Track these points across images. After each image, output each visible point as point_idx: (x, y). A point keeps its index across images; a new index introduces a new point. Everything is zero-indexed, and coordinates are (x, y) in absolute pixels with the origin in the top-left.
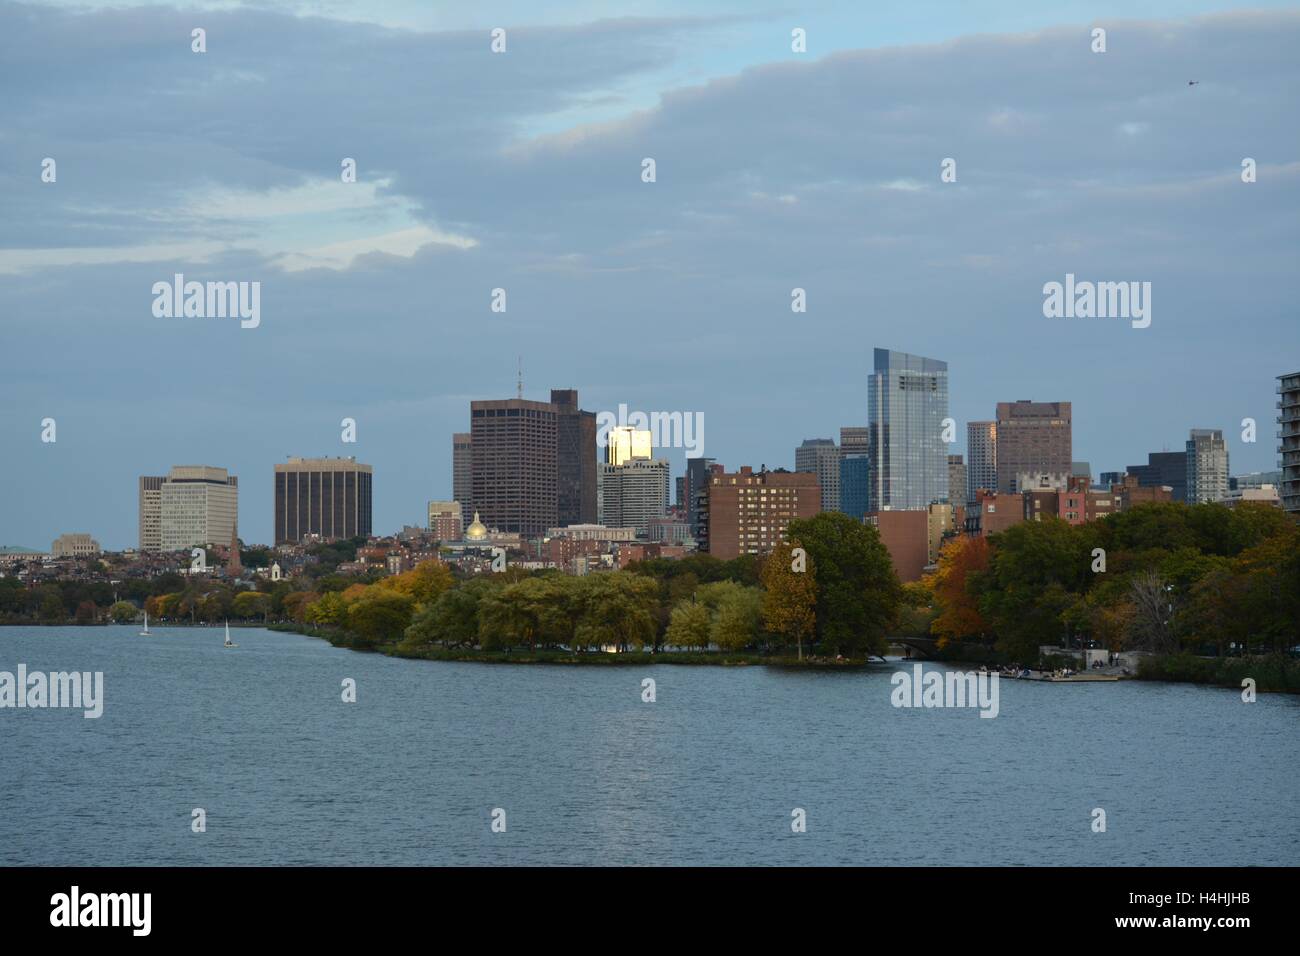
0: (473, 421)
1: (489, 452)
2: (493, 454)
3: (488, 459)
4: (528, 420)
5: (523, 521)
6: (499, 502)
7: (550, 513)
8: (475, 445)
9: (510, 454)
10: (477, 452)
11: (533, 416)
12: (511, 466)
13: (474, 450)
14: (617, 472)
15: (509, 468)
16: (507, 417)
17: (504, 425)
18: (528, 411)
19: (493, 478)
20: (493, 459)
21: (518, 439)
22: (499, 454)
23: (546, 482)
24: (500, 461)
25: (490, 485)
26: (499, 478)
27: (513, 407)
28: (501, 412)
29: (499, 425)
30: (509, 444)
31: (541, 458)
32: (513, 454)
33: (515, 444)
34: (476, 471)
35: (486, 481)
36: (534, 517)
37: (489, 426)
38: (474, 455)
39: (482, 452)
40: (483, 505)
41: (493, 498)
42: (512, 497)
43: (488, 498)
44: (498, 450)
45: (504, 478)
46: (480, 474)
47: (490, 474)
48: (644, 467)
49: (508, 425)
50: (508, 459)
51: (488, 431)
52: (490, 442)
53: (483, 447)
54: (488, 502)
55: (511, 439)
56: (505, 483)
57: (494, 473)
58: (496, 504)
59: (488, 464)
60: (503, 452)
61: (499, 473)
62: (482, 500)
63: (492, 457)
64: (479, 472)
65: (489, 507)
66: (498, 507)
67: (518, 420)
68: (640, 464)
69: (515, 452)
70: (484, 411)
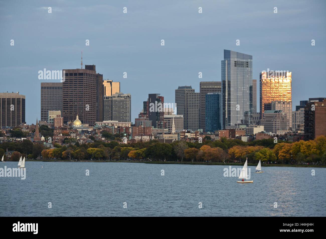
1: (70, 90)
2: (72, 91)
3: (70, 93)
4: (87, 78)
5: (85, 119)
6: (75, 111)
7: (93, 116)
8: (64, 88)
9: (79, 91)
10: (65, 90)
11: (88, 76)
12: (80, 96)
13: (64, 90)
14: (110, 99)
15: (79, 97)
16: (78, 76)
17: (77, 80)
18: (86, 74)
19: (72, 101)
20: (72, 93)
21: (83, 85)
22: (74, 91)
23: (92, 103)
24: (75, 94)
25: (71, 104)
26: (74, 101)
27: (81, 72)
28: (76, 74)
29: (74, 80)
30: (79, 87)
31: (91, 93)
32: (81, 91)
33: (81, 87)
34: (65, 98)
35: (69, 102)
36: (88, 117)
37: (70, 80)
38: (64, 92)
39: (67, 91)
40: (68, 112)
41: (72, 109)
42: (80, 109)
43: (70, 109)
44: (74, 89)
45: (77, 101)
46: (66, 99)
47: (71, 99)
48: (121, 97)
49: (79, 80)
50: (79, 93)
51: (70, 82)
52: (71, 87)
53: (68, 89)
54: (70, 111)
55: (80, 85)
56: (77, 103)
57: (72, 99)
58: (74, 112)
59: (70, 95)
60: (76, 90)
61: (75, 99)
62: (67, 110)
63: (72, 92)
64: (66, 98)
65: (70, 113)
66: (74, 113)
67: (83, 77)
68: (120, 96)
69: (81, 90)
70: (68, 73)
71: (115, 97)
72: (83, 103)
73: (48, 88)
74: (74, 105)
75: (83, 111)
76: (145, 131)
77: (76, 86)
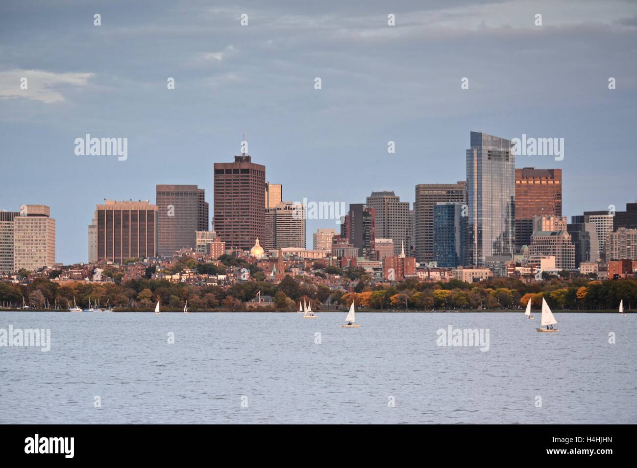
0: (215, 177)
1: (227, 198)
2: (231, 199)
3: (226, 203)
6: (235, 232)
8: (217, 193)
9: (242, 199)
10: (218, 198)
13: (216, 196)
15: (242, 209)
16: (240, 174)
17: (238, 180)
18: (253, 170)
19: (231, 216)
20: (231, 203)
21: (248, 189)
22: (234, 199)
23: (261, 219)
24: (235, 204)
25: (228, 220)
26: (234, 216)
27: (245, 168)
29: (234, 180)
30: (241, 193)
31: (259, 202)
32: (244, 199)
33: (246, 193)
35: (225, 217)
37: (226, 180)
38: (216, 200)
39: (222, 198)
40: (223, 234)
41: (231, 229)
42: (244, 229)
43: (226, 229)
44: (233, 196)
45: (239, 216)
46: (221, 213)
47: (228, 213)
48: (291, 209)
49: (241, 180)
50: (241, 202)
51: (226, 183)
52: (228, 191)
53: (223, 195)
54: (226, 232)
55: (243, 190)
56: (239, 219)
57: (231, 212)
58: (233, 233)
59: (226, 206)
60: (238, 198)
61: (235, 212)
62: (222, 231)
63: (230, 201)
64: (220, 211)
65: (227, 235)
66: (233, 235)
67: (248, 176)
68: (289, 208)
69: (246, 198)
70: (223, 170)
71: (281, 209)
72: (249, 219)
73: (168, 194)
74: (233, 222)
75: (248, 232)
76: (405, 265)
77: (237, 191)
